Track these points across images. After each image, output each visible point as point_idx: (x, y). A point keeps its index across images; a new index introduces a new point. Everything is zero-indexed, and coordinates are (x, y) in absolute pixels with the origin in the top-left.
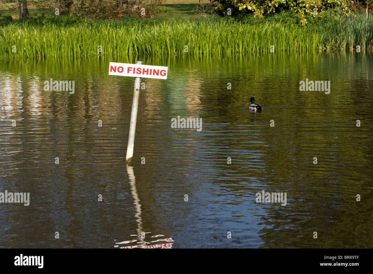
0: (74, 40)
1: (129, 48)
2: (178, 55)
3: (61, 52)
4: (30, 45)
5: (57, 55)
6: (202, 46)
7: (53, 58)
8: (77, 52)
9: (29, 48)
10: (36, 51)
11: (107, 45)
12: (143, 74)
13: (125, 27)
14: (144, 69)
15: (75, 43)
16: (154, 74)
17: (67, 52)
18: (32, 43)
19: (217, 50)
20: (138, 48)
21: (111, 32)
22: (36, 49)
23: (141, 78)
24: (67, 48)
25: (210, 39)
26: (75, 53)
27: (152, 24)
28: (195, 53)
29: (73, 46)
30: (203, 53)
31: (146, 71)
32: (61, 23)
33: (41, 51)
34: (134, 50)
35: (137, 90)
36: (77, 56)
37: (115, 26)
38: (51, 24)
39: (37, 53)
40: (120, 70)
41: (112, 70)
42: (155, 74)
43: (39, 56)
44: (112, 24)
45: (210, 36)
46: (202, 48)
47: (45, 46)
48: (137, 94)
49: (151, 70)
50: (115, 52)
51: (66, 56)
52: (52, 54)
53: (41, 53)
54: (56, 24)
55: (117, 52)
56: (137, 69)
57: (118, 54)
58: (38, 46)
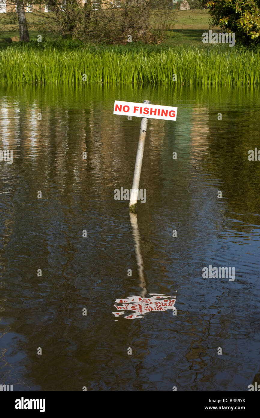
0: (76, 66)
1: (133, 75)
2: (186, 86)
3: (62, 78)
4: (30, 70)
5: (58, 81)
6: (211, 75)
7: (54, 85)
8: (79, 79)
9: (29, 73)
10: (36, 76)
11: (111, 72)
12: (151, 114)
13: (130, 53)
14: (151, 109)
15: (77, 68)
16: (162, 115)
17: (68, 79)
18: (32, 68)
19: (227, 81)
20: (143, 76)
21: (115, 59)
22: (36, 74)
23: (148, 118)
24: (69, 74)
25: (220, 70)
26: (77, 79)
27: (158, 51)
28: (203, 83)
29: (75, 72)
30: (211, 84)
31: (153, 112)
32: (63, 48)
33: (41, 76)
34: (139, 78)
35: (143, 131)
36: (78, 83)
37: (120, 52)
38: (52, 48)
39: (36, 78)
40: (126, 109)
41: (117, 109)
42: (164, 114)
43: (39, 81)
44: (117, 50)
45: (220, 66)
46: (211, 78)
47: (46, 71)
48: (143, 135)
49: (159, 110)
50: (119, 80)
51: (67, 82)
52: (53, 80)
53: (41, 78)
54: (58, 48)
55: (121, 80)
56: (145, 109)
57: (122, 82)
58: (38, 71)
